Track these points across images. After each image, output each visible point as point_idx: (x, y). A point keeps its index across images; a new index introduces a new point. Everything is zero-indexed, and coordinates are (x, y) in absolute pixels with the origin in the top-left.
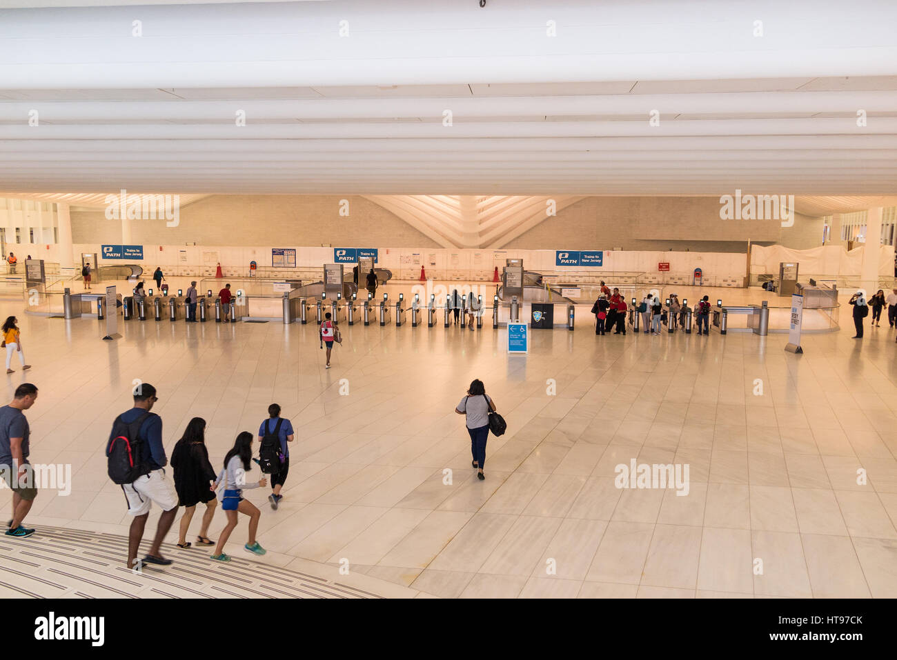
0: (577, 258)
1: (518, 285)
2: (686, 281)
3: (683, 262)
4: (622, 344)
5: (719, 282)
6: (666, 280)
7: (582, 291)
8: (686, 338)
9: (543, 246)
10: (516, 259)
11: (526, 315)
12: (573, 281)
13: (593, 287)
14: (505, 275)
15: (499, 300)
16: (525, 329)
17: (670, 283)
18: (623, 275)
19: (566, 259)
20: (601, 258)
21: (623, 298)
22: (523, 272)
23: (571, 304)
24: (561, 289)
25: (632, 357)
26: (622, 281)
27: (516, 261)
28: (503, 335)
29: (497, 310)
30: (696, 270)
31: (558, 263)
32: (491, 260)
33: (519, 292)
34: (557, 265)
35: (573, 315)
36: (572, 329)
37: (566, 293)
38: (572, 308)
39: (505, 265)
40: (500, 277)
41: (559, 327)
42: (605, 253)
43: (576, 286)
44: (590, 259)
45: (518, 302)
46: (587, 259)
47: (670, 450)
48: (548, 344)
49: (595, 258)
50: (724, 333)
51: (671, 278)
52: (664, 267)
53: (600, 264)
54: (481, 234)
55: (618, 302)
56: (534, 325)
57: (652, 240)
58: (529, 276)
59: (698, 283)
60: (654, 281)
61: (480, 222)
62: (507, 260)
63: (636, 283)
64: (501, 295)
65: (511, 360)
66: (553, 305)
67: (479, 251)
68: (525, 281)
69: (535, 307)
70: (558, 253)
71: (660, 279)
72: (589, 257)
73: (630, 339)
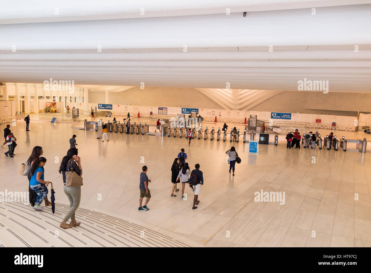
0: (280, 115)
1: (255, 126)
2: (328, 127)
3: (327, 120)
4: (298, 153)
5: (343, 129)
6: (319, 126)
7: (282, 129)
8: (328, 152)
9: (266, 110)
10: (254, 115)
11: (257, 138)
12: (278, 125)
13: (287, 128)
14: (249, 121)
15: (246, 131)
16: (257, 144)
17: (321, 128)
18: (300, 123)
19: (275, 116)
20: (290, 116)
21: (299, 133)
22: (257, 120)
23: (276, 135)
24: (272, 128)
25: (302, 158)
26: (299, 126)
27: (254, 116)
28: (247, 146)
29: (245, 135)
30: (333, 123)
31: (272, 117)
32: (243, 115)
33: (255, 129)
35: (277, 139)
36: (276, 145)
37: (275, 130)
38: (277, 136)
39: (249, 118)
40: (247, 122)
41: (271, 144)
42: (292, 114)
43: (279, 127)
44: (286, 116)
45: (254, 132)
46: (284, 116)
47: (318, 200)
48: (266, 151)
49: (288, 116)
50: (345, 151)
51: (321, 126)
52: (318, 121)
53: (290, 119)
54: (240, 104)
55: (297, 135)
56: (260, 142)
57: (314, 110)
58: (259, 122)
59: (334, 128)
60: (314, 127)
61: (240, 99)
62: (250, 115)
63: (306, 127)
64: (247, 129)
65: (250, 156)
66: (269, 135)
67: (239, 111)
68: (257, 124)
69: (261, 135)
70: (272, 113)
71: (316, 126)
72: (285, 115)
73: (302, 151)
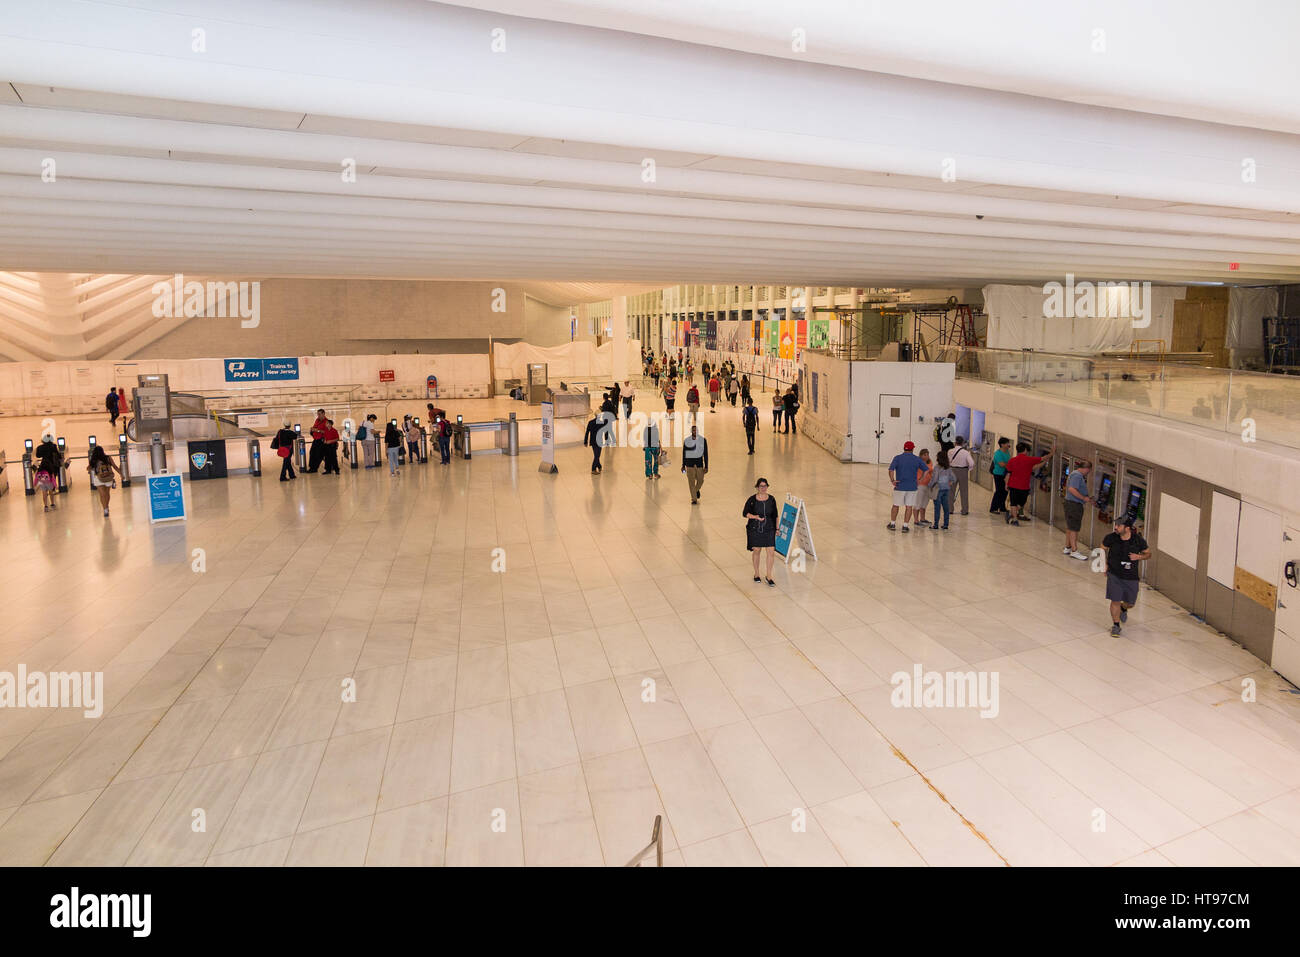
0: (258, 368)
1: (163, 414)
2: (418, 393)
3: (411, 369)
4: (337, 487)
5: (459, 392)
6: (390, 394)
7: (269, 417)
8: (422, 470)
9: (203, 354)
10: (155, 375)
11: (179, 460)
12: (256, 403)
13: (287, 410)
14: (137, 400)
15: (130, 441)
16: (179, 483)
17: (397, 397)
18: (331, 390)
19: (241, 371)
20: (296, 367)
21: (331, 422)
22: (169, 394)
23: (253, 437)
24: (236, 416)
25: (352, 504)
26: (330, 398)
27: (157, 378)
28: (141, 496)
29: (126, 457)
30: (428, 379)
31: (229, 377)
32: (104, 378)
33: (166, 427)
34: (227, 381)
35: (259, 454)
36: (258, 474)
37: (244, 422)
38: (256, 443)
39: (136, 385)
40: (129, 405)
41: (237, 473)
42: (301, 360)
43: (260, 410)
44: (279, 370)
45: (164, 441)
46: (276, 370)
47: (409, 622)
48: (222, 502)
49: (287, 369)
50: (468, 457)
51: (398, 391)
52: (387, 376)
53: (296, 377)
54: (87, 336)
55: (324, 428)
56: (195, 474)
57: (369, 340)
58: (184, 400)
59: (433, 395)
60: (376, 396)
61: (85, 316)
62: (140, 377)
63: (351, 400)
64: (133, 432)
65: (157, 533)
66: (223, 441)
67: (85, 364)
68: (174, 408)
69: (194, 447)
70: (227, 363)
71: (383, 393)
72: (277, 367)
73: (347, 479)
